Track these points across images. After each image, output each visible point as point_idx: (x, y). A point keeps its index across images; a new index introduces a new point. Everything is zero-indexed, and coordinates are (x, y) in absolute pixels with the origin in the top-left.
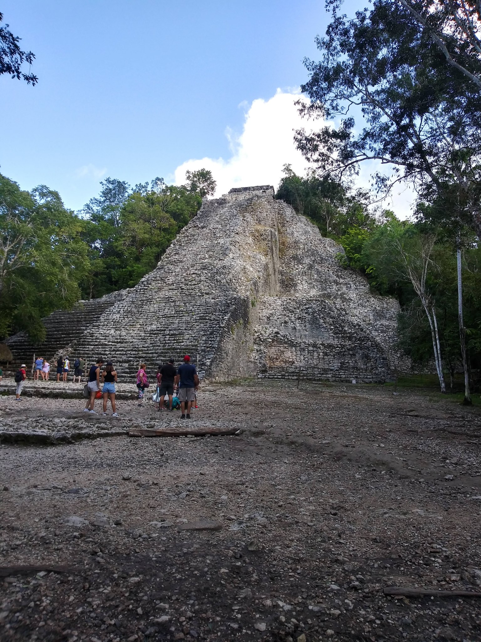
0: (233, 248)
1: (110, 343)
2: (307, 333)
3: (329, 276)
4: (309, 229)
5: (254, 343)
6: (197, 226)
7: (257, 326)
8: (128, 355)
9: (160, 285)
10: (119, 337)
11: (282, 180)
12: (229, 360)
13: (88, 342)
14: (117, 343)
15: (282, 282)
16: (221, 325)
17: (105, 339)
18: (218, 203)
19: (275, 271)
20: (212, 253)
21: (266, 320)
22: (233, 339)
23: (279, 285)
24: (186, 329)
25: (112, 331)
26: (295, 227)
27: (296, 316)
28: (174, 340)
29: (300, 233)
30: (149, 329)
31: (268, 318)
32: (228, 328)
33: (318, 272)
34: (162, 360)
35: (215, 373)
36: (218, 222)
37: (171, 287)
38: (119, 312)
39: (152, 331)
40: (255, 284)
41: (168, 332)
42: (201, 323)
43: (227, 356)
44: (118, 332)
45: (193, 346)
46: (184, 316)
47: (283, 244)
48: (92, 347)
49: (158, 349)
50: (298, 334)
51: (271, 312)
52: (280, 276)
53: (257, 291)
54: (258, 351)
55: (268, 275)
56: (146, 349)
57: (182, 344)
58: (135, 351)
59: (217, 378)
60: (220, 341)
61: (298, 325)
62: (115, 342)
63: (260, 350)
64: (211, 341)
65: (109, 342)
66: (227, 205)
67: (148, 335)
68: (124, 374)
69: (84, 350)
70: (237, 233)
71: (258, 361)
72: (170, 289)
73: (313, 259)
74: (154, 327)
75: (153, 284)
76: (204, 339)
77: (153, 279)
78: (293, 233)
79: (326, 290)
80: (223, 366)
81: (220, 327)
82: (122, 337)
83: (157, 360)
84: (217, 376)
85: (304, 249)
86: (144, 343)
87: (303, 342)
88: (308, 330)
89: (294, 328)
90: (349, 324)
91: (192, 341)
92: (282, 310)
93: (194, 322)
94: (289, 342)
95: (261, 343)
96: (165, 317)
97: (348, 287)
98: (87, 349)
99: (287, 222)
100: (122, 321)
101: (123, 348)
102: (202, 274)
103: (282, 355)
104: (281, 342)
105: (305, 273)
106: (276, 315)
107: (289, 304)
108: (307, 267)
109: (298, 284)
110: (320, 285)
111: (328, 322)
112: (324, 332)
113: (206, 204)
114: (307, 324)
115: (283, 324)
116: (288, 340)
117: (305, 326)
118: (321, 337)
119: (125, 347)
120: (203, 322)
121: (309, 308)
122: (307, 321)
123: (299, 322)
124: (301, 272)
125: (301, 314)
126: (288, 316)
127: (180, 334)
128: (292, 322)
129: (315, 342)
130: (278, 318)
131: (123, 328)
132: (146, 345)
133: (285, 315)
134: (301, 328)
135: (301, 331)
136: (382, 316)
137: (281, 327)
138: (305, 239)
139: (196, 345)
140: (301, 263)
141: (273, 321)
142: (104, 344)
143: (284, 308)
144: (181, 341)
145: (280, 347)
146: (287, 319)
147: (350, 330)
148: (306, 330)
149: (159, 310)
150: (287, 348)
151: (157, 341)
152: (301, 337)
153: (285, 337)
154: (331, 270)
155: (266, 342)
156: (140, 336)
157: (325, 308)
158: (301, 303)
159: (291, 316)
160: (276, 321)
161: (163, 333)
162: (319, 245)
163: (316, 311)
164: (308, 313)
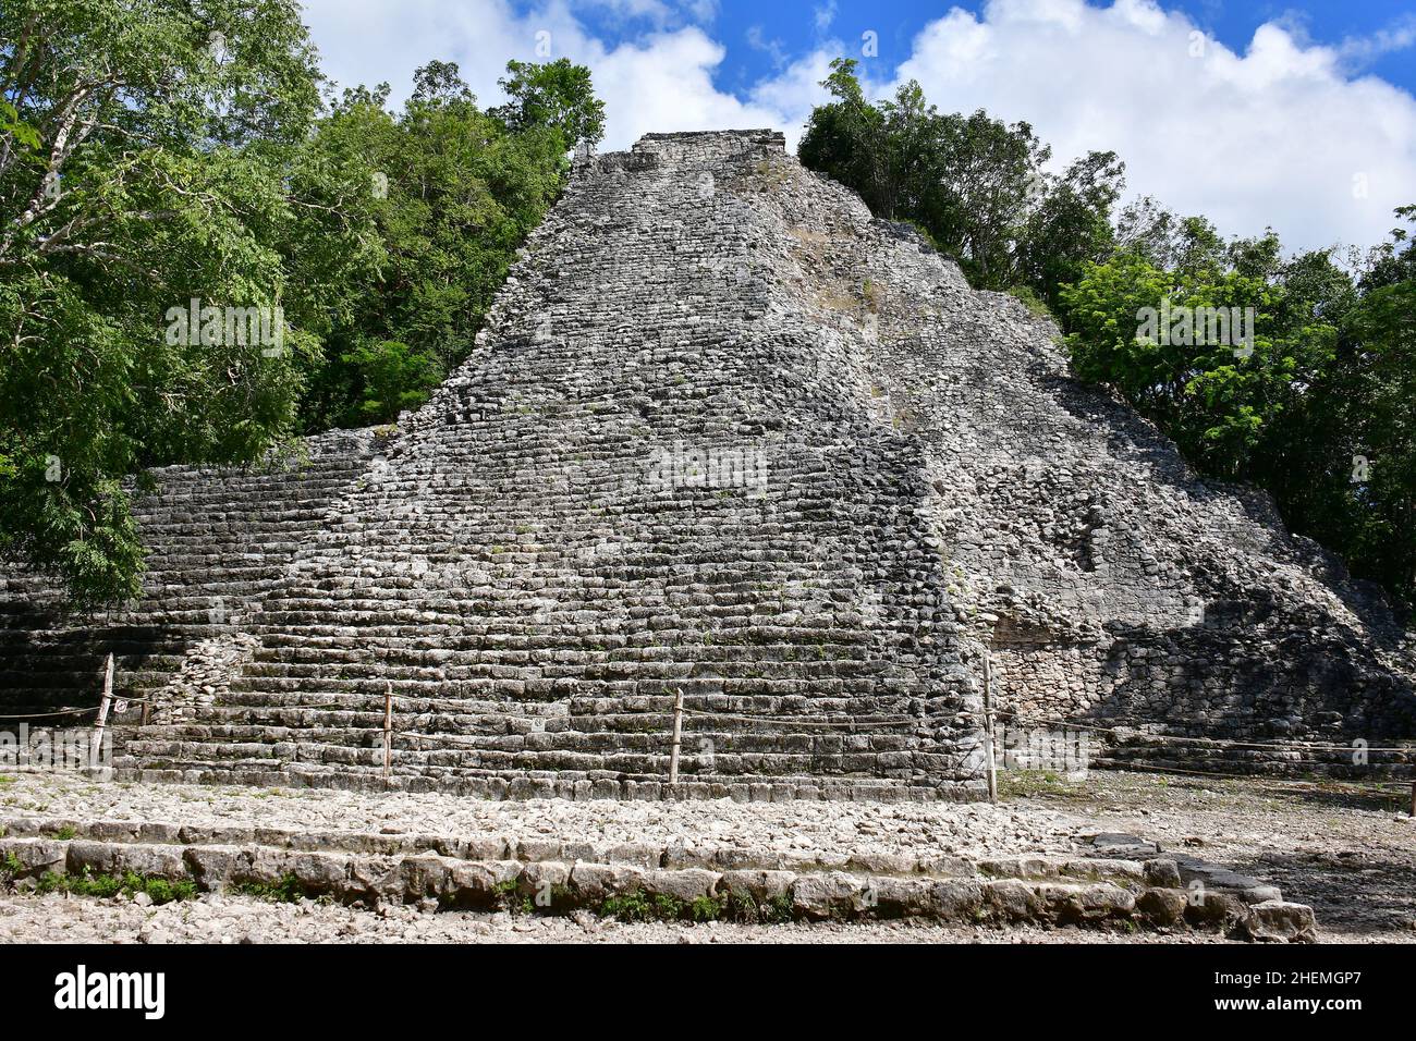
1: (431, 615)
2: (1100, 593)
3: (1048, 411)
4: (935, 260)
8: (548, 667)
9: (541, 398)
10: (463, 591)
11: (818, 112)
13: (319, 607)
14: (463, 611)
16: (930, 542)
17: (400, 597)
18: (626, 166)
20: (700, 298)
24: (768, 558)
25: (420, 566)
26: (891, 252)
27: (1048, 532)
28: (742, 601)
29: (913, 272)
30: (588, 555)
33: (1008, 396)
34: (730, 689)
36: (661, 211)
37: (597, 405)
38: (412, 493)
39: (606, 562)
42: (821, 532)
44: (450, 569)
46: (725, 506)
48: (352, 629)
49: (680, 640)
50: (1067, 595)
51: (951, 513)
56: (620, 638)
57: (792, 616)
58: (570, 645)
61: (1060, 562)
62: (451, 610)
64: (915, 605)
65: (423, 608)
66: (664, 172)
67: (600, 580)
68: (565, 753)
69: (317, 645)
72: (598, 412)
73: (977, 355)
74: (609, 550)
75: (515, 393)
78: (887, 273)
82: (476, 590)
83: (700, 688)
85: (939, 320)
86: (596, 613)
87: (1103, 627)
88: (1105, 581)
89: (1052, 576)
90: (1240, 564)
91: (826, 606)
92: (988, 510)
93: (788, 530)
94: (1057, 626)
95: (962, 627)
96: (637, 511)
97: (1116, 448)
98: (330, 639)
99: (861, 237)
100: (444, 525)
101: (508, 635)
102: (705, 362)
103: (1031, 676)
104: (1026, 625)
105: (963, 396)
106: (974, 524)
107: (1009, 487)
108: (964, 378)
109: (945, 433)
110: (1021, 440)
111: (1167, 554)
112: (1164, 588)
113: (588, 165)
114: (1096, 560)
115: (1006, 561)
116: (1050, 617)
117: (1090, 567)
118: (1153, 608)
119: (513, 632)
120: (827, 531)
121: (1091, 500)
122: (1096, 548)
123: (1061, 551)
124: (948, 393)
125: (1066, 523)
126: (1016, 531)
127: (750, 576)
128: (1033, 550)
129: (1143, 626)
130: (986, 538)
131: (465, 551)
132: (615, 623)
133: (1004, 527)
134: (1075, 575)
135: (1078, 584)
136: (1254, 545)
137: (999, 570)
138: (934, 292)
139: (857, 623)
140: (937, 366)
141: (969, 546)
142: (402, 618)
143: (994, 499)
144: (777, 605)
145: (1018, 647)
146: (1015, 540)
147: (1253, 585)
148: (1096, 583)
149: (593, 483)
150: (1048, 647)
151: (657, 604)
152: (1081, 608)
153: (1038, 606)
154: (1044, 391)
155: (981, 624)
156: (562, 584)
157: (1142, 505)
158: (1053, 484)
159: (1025, 529)
160: (981, 546)
161: (663, 574)
162: (982, 313)
163: (1122, 514)
164: (1093, 521)
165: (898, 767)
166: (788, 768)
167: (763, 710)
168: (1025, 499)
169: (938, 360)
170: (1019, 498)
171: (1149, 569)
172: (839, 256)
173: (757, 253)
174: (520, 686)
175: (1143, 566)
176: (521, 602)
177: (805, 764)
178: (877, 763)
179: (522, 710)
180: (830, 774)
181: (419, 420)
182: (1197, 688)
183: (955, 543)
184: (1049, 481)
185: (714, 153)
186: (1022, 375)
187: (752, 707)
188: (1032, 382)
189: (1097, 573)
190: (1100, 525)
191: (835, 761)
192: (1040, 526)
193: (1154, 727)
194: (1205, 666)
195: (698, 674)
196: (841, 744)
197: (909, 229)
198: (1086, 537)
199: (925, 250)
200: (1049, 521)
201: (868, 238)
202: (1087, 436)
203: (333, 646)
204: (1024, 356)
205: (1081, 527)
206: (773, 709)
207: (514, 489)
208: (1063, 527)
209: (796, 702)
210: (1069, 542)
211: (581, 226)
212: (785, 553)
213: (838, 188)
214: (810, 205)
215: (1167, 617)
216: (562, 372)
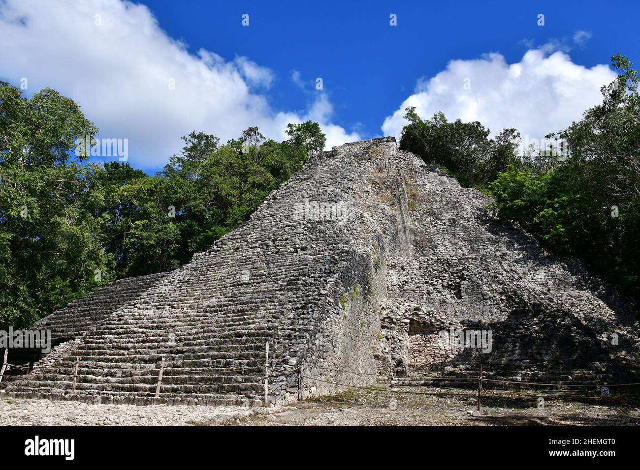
0: (344, 195)
1: (141, 330)
2: (464, 308)
3: (481, 234)
4: (445, 178)
5: (383, 327)
6: (300, 178)
7: (385, 300)
8: (161, 349)
9: (238, 244)
10: (157, 320)
12: (339, 353)
13: (111, 329)
14: (152, 328)
15: (416, 244)
16: (322, 292)
17: (136, 324)
18: (328, 156)
19: (405, 228)
21: (398, 291)
22: (345, 317)
23: (411, 248)
24: (262, 302)
25: (151, 311)
26: (426, 177)
27: (445, 283)
28: (240, 320)
29: (434, 184)
30: (206, 304)
31: (401, 287)
32: (334, 297)
33: (465, 229)
34: (213, 357)
35: (310, 381)
36: (326, 171)
37: (252, 246)
39: (210, 307)
40: (378, 238)
41: (233, 308)
42: (288, 290)
43: (334, 347)
44: (160, 311)
45: (270, 329)
46: (264, 282)
47: (414, 196)
48: (113, 337)
49: (209, 337)
50: (450, 310)
51: (405, 278)
52: (413, 237)
53: (383, 249)
54: (388, 339)
55: (397, 232)
56: (191, 337)
57: (252, 326)
59: (314, 389)
60: (320, 320)
61: (449, 296)
62: (148, 328)
63: (393, 338)
64: (303, 319)
65: (140, 327)
66: (339, 157)
67: (202, 314)
68: (141, 385)
69: (99, 343)
70: (351, 180)
71: (389, 356)
72: (251, 248)
73: (455, 213)
74: (214, 301)
75: (230, 243)
76: (291, 316)
77: (231, 237)
78: (424, 185)
79: (478, 251)
80: (325, 365)
81: (320, 294)
82: (161, 320)
83: (203, 357)
84: (314, 384)
85: (441, 201)
86: (190, 327)
87: (460, 323)
88: (466, 303)
89: (444, 302)
90: (530, 292)
91: (269, 321)
92: (421, 276)
93: (278, 290)
94: (438, 323)
95: (393, 325)
96: (234, 286)
97: (510, 246)
98: (103, 341)
99: (416, 172)
100: (170, 295)
101: (157, 338)
102: (298, 226)
103: (428, 345)
104: (425, 323)
105: (447, 230)
106: (414, 282)
107: (431, 266)
108: (448, 223)
109: (438, 246)
110: (470, 246)
111: (495, 290)
112: (492, 305)
113: (313, 158)
114: (462, 294)
115: (425, 296)
116: (436, 319)
117: (460, 298)
118: (487, 313)
119: (159, 336)
120: (291, 290)
121: (463, 269)
122: (463, 289)
123: (450, 291)
124: (441, 230)
125: (452, 279)
126: (432, 284)
127: (252, 309)
128: (438, 292)
129: (480, 322)
130: (417, 288)
131: (169, 305)
132: (193, 331)
133: (427, 283)
134: (453, 301)
135: (455, 305)
136: (567, 283)
137: (422, 301)
138: (442, 191)
139: (275, 328)
140: (439, 219)
141: (410, 291)
142: (132, 332)
143: (424, 272)
144: (251, 321)
145: (423, 333)
146: (431, 288)
147: (533, 302)
148: (462, 304)
149: (228, 276)
150: (435, 333)
151: (212, 322)
152: (456, 315)
153: (431, 315)
154: (482, 225)
155: (401, 324)
156: (189, 316)
157: (488, 270)
158: (449, 264)
159: (436, 283)
160: (414, 291)
161: (224, 310)
162: (461, 197)
163: (475, 274)
164: (462, 278)
165: (245, 390)
166: (208, 391)
167: (218, 366)
168: (438, 270)
169: (440, 217)
170: (435, 270)
171: (485, 297)
172: (388, 181)
173: (351, 183)
174: (147, 357)
175: (483, 296)
176: (171, 324)
177: (215, 389)
178: (239, 388)
179: (139, 367)
180: (222, 393)
181: (199, 256)
182: (501, 348)
183: (404, 290)
184: (448, 263)
185: (360, 147)
186: (473, 220)
187: (215, 365)
188: (477, 222)
189: (463, 300)
190: (464, 279)
191: (224, 387)
192: (442, 282)
193: (462, 367)
194: (504, 338)
195: (208, 351)
196: (233, 380)
197: (436, 168)
198: (459, 284)
199: (442, 175)
200: (446, 279)
201: (419, 173)
202: (497, 242)
203: (103, 343)
204: (475, 212)
205: (458, 280)
206: (222, 365)
207: (203, 280)
208: (451, 281)
209: (230, 362)
210: (453, 287)
211: (298, 180)
212: (268, 299)
213: (411, 155)
214: (389, 163)
215: (493, 317)
216: (250, 234)
